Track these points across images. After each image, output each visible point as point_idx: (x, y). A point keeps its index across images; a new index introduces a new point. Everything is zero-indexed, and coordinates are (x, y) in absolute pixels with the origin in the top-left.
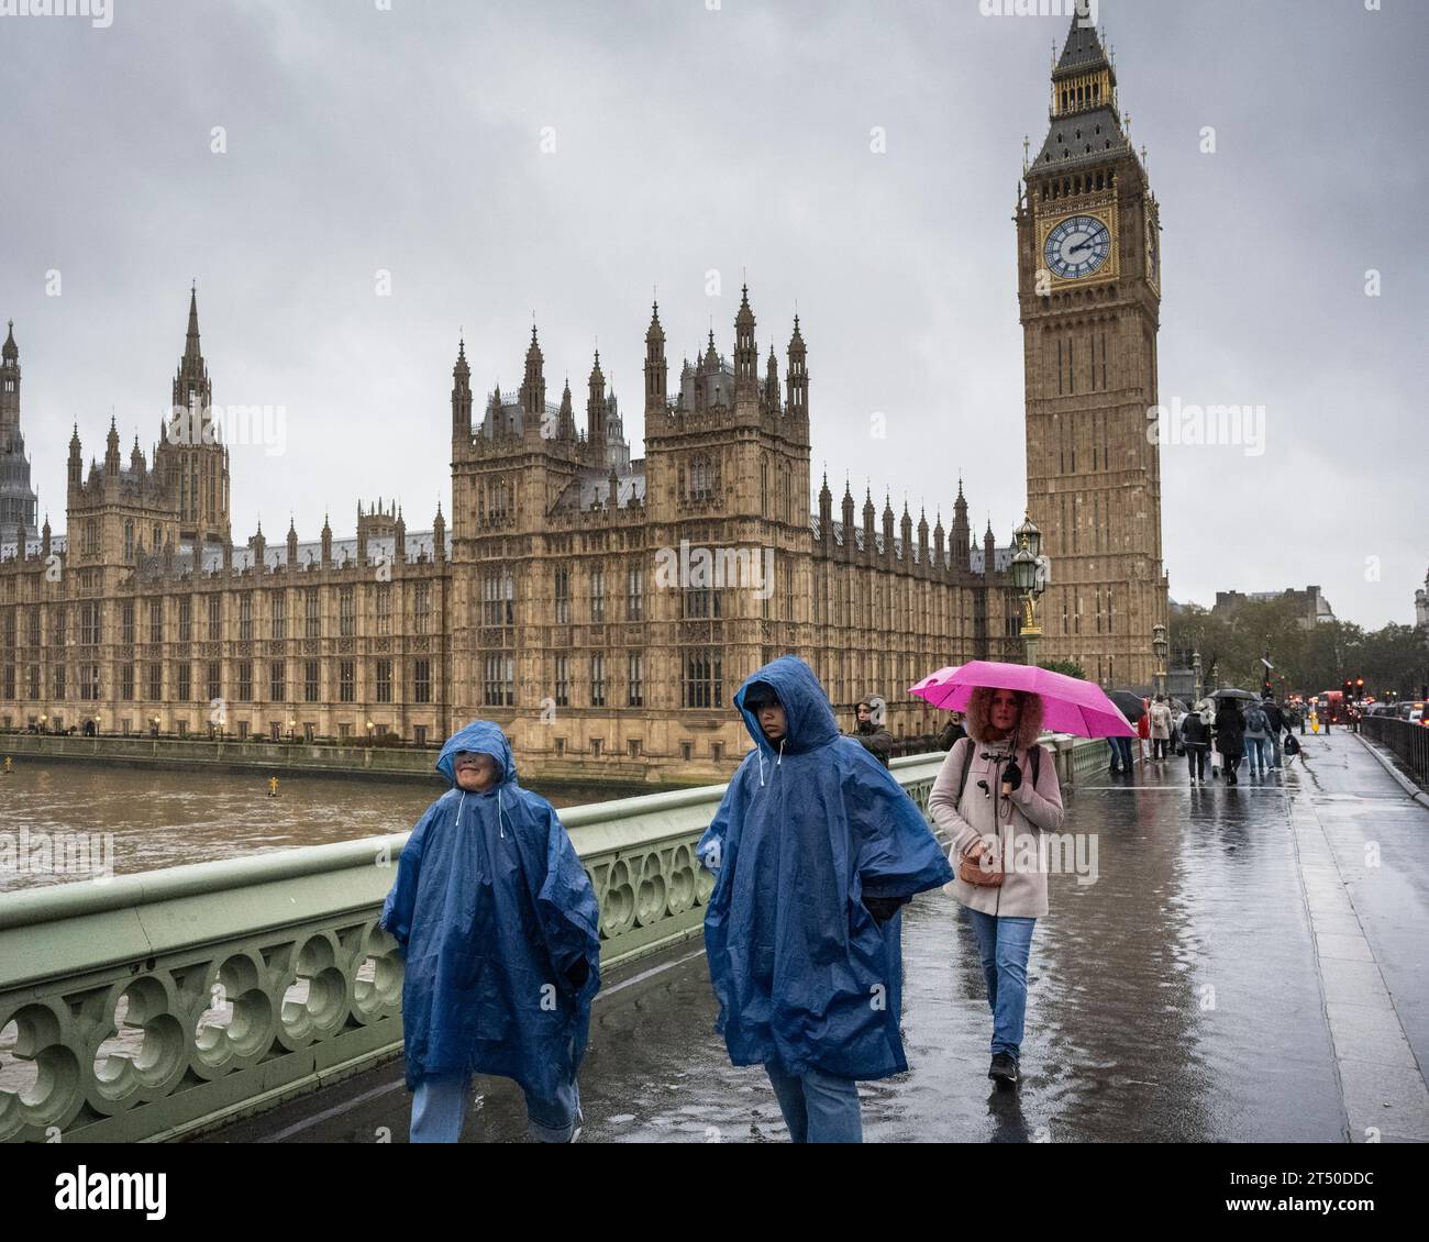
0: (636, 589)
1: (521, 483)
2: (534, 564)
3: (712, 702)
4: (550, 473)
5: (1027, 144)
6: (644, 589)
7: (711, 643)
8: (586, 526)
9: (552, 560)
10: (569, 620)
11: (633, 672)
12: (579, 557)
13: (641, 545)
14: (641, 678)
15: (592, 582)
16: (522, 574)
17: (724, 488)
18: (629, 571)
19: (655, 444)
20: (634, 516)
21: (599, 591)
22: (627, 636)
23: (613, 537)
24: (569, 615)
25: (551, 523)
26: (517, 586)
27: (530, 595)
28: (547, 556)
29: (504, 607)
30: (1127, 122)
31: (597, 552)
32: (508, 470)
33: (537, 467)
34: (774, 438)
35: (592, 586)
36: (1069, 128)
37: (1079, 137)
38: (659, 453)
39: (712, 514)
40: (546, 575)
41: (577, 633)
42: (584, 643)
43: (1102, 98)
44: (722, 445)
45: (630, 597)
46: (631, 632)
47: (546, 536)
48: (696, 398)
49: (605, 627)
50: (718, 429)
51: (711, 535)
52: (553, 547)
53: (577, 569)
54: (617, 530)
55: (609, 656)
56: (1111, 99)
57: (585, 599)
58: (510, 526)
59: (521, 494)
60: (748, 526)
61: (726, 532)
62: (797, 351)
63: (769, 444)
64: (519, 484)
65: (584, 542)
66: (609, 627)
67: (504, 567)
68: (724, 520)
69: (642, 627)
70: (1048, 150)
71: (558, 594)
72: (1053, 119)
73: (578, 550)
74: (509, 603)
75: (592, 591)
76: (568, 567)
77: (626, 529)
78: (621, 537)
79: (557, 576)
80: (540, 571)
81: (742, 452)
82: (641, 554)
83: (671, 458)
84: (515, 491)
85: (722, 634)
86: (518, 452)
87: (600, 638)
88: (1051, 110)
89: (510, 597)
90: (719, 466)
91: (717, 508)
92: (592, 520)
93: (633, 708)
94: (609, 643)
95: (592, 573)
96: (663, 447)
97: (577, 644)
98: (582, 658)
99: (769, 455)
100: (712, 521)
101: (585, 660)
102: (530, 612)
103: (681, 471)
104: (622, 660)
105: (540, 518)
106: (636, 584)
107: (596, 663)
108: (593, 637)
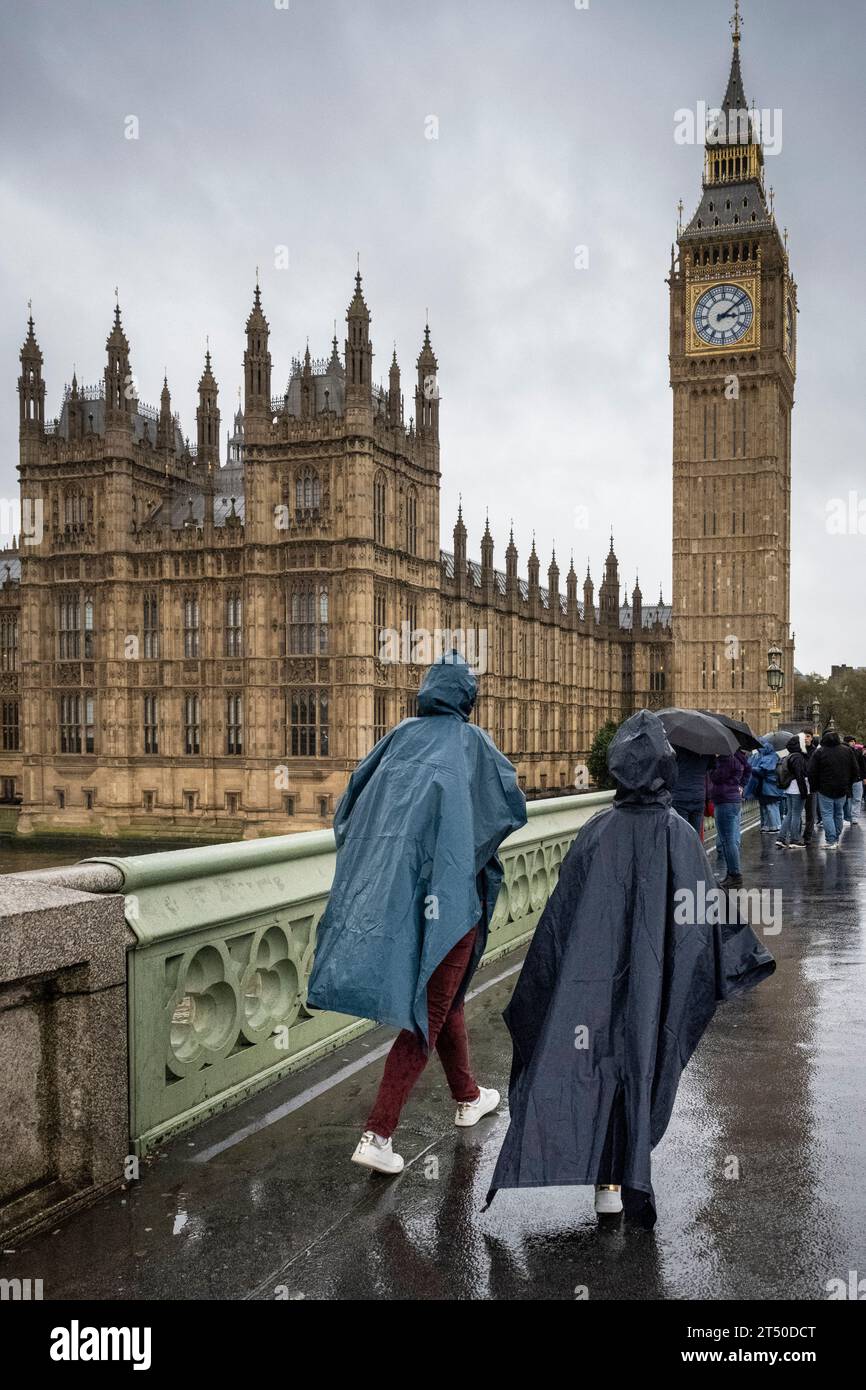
0: (235, 621)
1: (102, 493)
2: (116, 588)
3: (318, 749)
4: (137, 484)
5: (681, 208)
6: (244, 621)
7: (317, 683)
8: (178, 547)
9: (139, 585)
10: (159, 655)
11: (232, 716)
12: (170, 582)
13: (241, 570)
14: (241, 722)
15: (186, 611)
16: (104, 600)
17: (333, 506)
18: (228, 601)
19: (255, 453)
20: (232, 536)
21: (193, 623)
22: (225, 674)
23: (209, 559)
24: (159, 648)
25: (137, 542)
26: (97, 614)
27: (112, 625)
28: (133, 579)
29: (82, 639)
30: (772, 196)
31: (192, 577)
32: (86, 477)
33: (119, 474)
34: (395, 457)
35: (186, 616)
36: (720, 197)
37: (728, 207)
38: (260, 463)
39: (318, 535)
40: (131, 603)
41: (167, 669)
42: (176, 681)
43: (751, 173)
44: (331, 457)
45: (228, 630)
46: (230, 669)
47: (130, 555)
48: (303, 401)
49: (199, 664)
50: (326, 438)
51: (317, 560)
52: (141, 569)
53: (167, 596)
54: (213, 551)
55: (205, 697)
56: (759, 175)
57: (177, 631)
58: (88, 543)
59: (102, 507)
60: (358, 551)
61: (334, 558)
62: (427, 365)
63: (388, 462)
64: (99, 494)
65: (177, 565)
66: (205, 662)
67: (82, 592)
68: (332, 543)
69: (241, 664)
70: (700, 217)
71: (146, 624)
72: (706, 188)
73: (168, 573)
74: (89, 635)
75: (186, 622)
76: (157, 592)
77: (223, 550)
78: (219, 561)
79: (146, 604)
80: (124, 596)
81: (353, 465)
82: (241, 579)
83: (274, 470)
84: (95, 502)
85: (329, 674)
86: (99, 456)
87: (194, 676)
88: (704, 178)
89: (90, 626)
90: (327, 481)
91: (324, 529)
92: (185, 540)
93: (231, 756)
94: (204, 681)
95: (186, 601)
96: (265, 457)
97: (167, 682)
98: (173, 698)
99: (389, 474)
100: (318, 543)
101: (178, 701)
102: (112, 644)
103: (285, 485)
104: (219, 701)
105: (124, 535)
106: (235, 615)
107: (190, 704)
108: (187, 675)
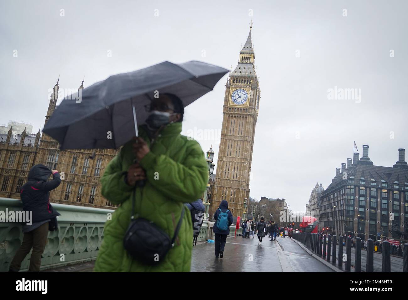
2: (67, 153)
6: (101, 167)
9: (73, 153)
10: (75, 172)
11: (92, 192)
12: (82, 153)
13: (103, 153)
14: (94, 194)
15: (85, 162)
16: (62, 155)
18: (98, 160)
21: (86, 165)
24: (75, 170)
26: (60, 159)
27: (63, 162)
29: (54, 165)
30: (256, 68)
31: (89, 152)
35: (85, 163)
36: (242, 66)
37: (244, 69)
40: (70, 157)
41: (76, 177)
42: (78, 180)
43: (251, 61)
45: (96, 168)
46: (94, 179)
49: (86, 176)
53: (81, 157)
55: (86, 186)
56: (253, 62)
57: (81, 167)
65: (85, 149)
67: (57, 152)
69: (98, 178)
70: (236, 70)
71: (73, 164)
72: (239, 63)
75: (84, 165)
76: (78, 155)
78: (98, 149)
79: (74, 158)
80: (69, 155)
82: (103, 155)
87: (84, 180)
88: (239, 61)
89: (56, 162)
93: (90, 204)
94: (86, 182)
95: (86, 159)
97: (75, 180)
98: (76, 185)
102: (62, 168)
104: (89, 188)
106: (99, 164)
107: (81, 188)
108: (82, 179)
